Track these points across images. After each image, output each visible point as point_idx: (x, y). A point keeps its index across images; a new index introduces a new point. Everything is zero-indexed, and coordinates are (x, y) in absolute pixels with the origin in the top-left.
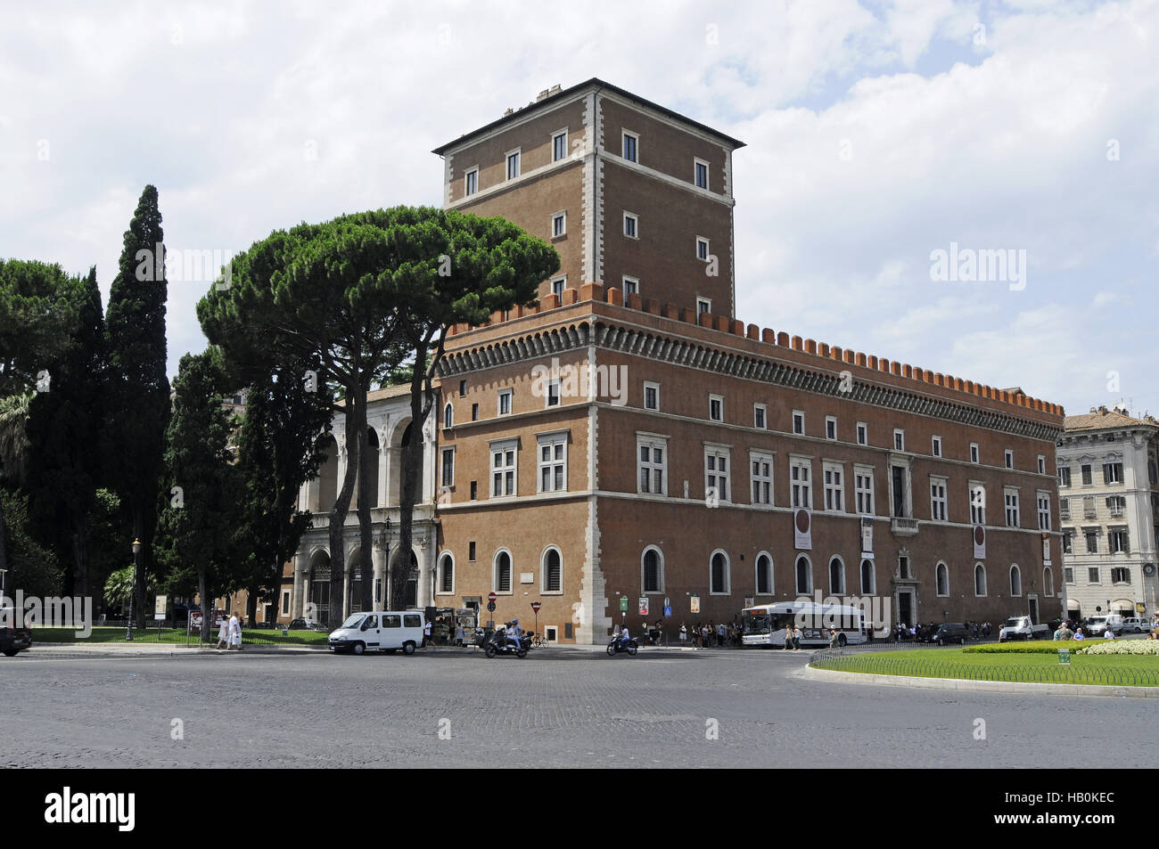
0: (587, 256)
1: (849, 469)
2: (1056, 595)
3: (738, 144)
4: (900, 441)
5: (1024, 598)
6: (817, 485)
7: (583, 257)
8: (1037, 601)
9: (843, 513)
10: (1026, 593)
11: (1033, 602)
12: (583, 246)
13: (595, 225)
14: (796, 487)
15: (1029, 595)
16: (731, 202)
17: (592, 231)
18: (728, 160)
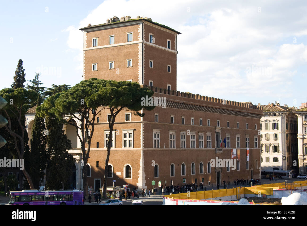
0: (140, 75)
1: (205, 134)
2: (258, 168)
3: (179, 33)
4: (219, 123)
5: (249, 170)
6: (197, 140)
7: (139, 75)
8: (253, 171)
9: (203, 148)
10: (250, 169)
11: (252, 171)
12: (138, 71)
13: (142, 65)
14: (192, 141)
15: (251, 169)
16: (176, 52)
17: (142, 67)
18: (176, 38)
